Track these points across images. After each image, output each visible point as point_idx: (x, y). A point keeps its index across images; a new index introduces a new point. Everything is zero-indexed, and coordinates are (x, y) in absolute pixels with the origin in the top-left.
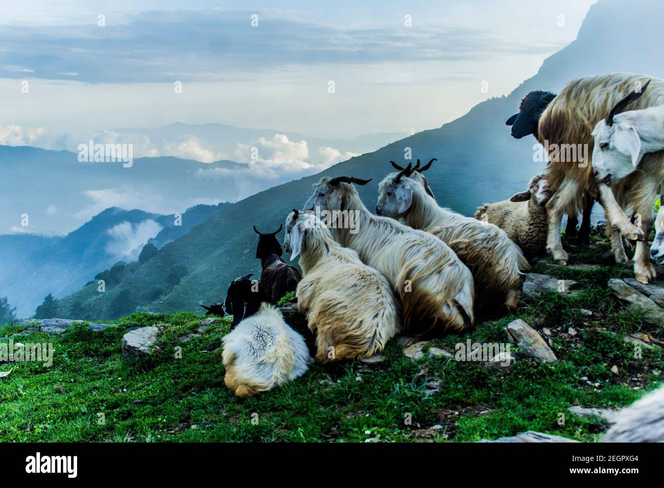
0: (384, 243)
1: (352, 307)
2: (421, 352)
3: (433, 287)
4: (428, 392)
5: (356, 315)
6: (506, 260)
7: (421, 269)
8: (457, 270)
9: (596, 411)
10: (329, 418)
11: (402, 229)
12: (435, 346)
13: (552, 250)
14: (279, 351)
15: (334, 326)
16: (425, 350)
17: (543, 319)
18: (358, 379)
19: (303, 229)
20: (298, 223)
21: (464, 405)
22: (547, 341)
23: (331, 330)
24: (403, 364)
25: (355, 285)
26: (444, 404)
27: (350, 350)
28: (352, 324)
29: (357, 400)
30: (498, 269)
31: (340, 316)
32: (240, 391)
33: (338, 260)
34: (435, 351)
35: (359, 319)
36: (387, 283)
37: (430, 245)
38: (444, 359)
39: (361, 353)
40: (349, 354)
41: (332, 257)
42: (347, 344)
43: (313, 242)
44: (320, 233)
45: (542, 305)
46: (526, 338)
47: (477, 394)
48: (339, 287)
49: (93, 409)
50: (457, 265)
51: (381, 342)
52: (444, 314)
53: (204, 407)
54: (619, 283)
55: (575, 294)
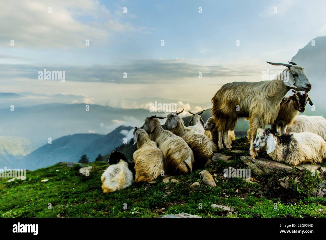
0: (165, 139)
1: (147, 162)
2: (168, 181)
3: (177, 156)
4: (166, 195)
5: (148, 165)
6: (207, 147)
7: (172, 149)
8: (187, 150)
9: (221, 207)
10: (129, 203)
11: (172, 135)
12: (174, 178)
13: (226, 144)
14: (120, 177)
15: (140, 169)
16: (170, 180)
17: (216, 170)
18: (145, 189)
19: (138, 134)
20: (137, 131)
21: (177, 201)
22: (214, 178)
23: (139, 171)
24: (161, 185)
25: (149, 155)
26: (170, 200)
27: (145, 178)
28: (146, 169)
29: (142, 197)
30: (204, 151)
31: (142, 166)
32: (105, 191)
33: (148, 145)
34: (173, 180)
35: (149, 167)
36: (162, 154)
37: (179, 141)
38: (175, 183)
39: (148, 180)
40: (144, 180)
41: (147, 144)
42: (144, 176)
43: (141, 139)
44: (144, 135)
45: (217, 165)
46: (205, 177)
47: (183, 197)
48: (144, 155)
49: (60, 194)
50: (187, 149)
51: (156, 176)
52: (180, 167)
53: (92, 196)
54: (244, 158)
55: (230, 161)
